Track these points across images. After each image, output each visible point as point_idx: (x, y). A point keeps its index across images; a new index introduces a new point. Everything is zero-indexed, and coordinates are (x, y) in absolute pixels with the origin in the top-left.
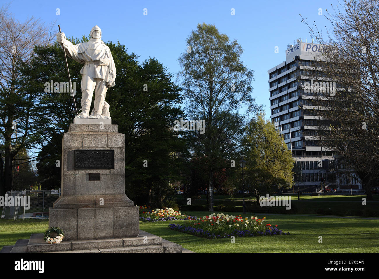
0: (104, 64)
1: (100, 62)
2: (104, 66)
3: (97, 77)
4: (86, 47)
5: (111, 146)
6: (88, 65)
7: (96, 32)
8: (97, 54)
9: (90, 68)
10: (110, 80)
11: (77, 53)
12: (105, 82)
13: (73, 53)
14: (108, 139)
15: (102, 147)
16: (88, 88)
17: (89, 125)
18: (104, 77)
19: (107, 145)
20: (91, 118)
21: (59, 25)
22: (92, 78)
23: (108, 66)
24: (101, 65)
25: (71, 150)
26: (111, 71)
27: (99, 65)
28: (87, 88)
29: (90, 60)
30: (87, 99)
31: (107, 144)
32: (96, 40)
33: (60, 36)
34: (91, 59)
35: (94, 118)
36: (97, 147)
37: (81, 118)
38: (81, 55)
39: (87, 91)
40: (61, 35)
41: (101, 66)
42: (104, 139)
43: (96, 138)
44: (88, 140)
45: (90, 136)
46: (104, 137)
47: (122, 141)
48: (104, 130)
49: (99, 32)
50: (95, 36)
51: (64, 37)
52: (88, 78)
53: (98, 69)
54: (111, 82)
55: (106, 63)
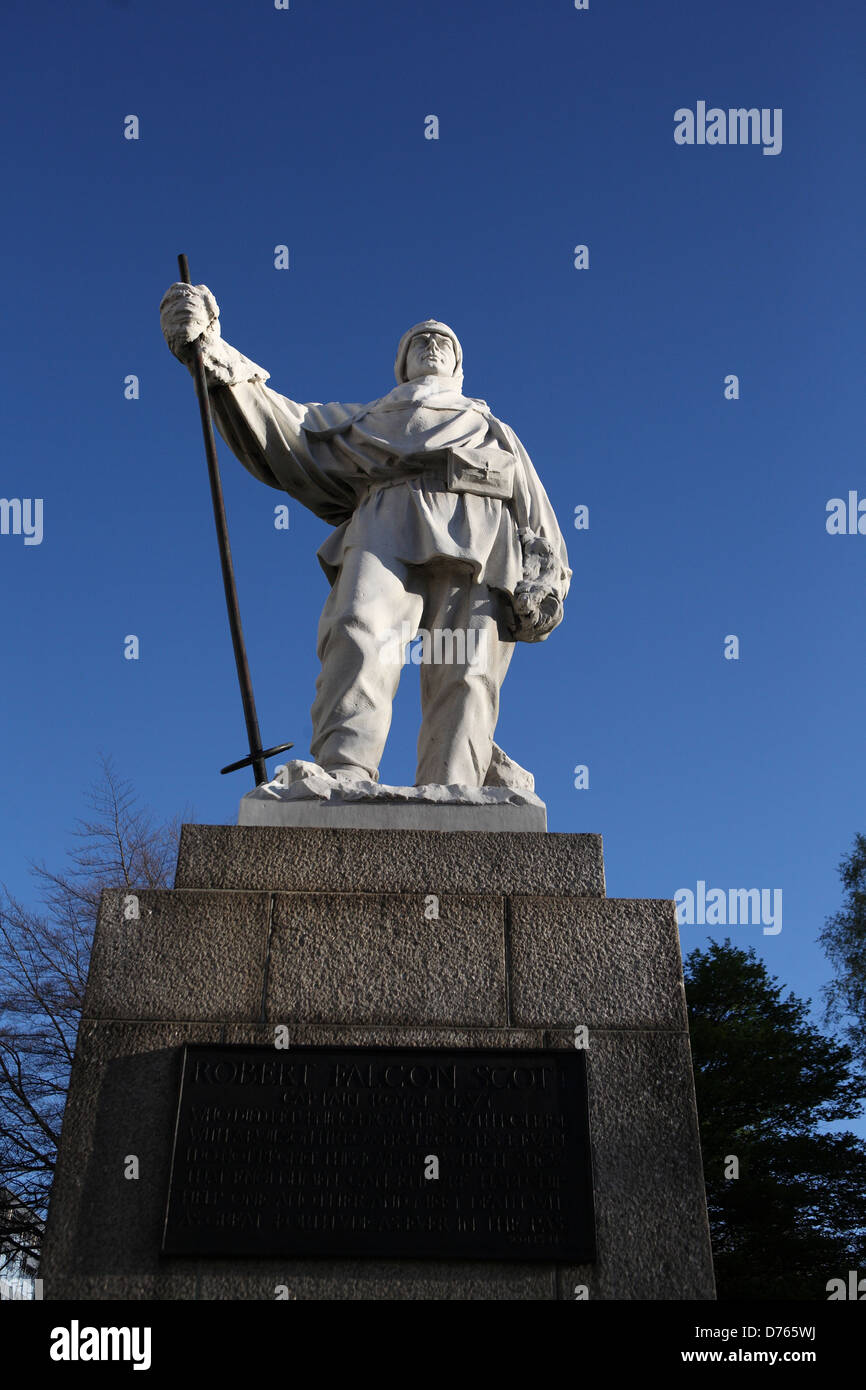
0: (476, 480)
1: (451, 466)
2: (481, 499)
3: (427, 555)
4: (356, 408)
5: (547, 1016)
6: (373, 500)
7: (427, 342)
8: (430, 427)
10: (527, 580)
11: (298, 430)
12: (490, 589)
13: (269, 424)
14: (520, 944)
15: (453, 1026)
16: (363, 611)
17: (345, 832)
18: (480, 556)
19: (510, 998)
21: (181, 258)
22: (399, 560)
23: (509, 503)
25: (149, 1044)
26: (528, 529)
27: (445, 488)
28: (351, 609)
29: (383, 462)
30: (350, 687)
31: (513, 990)
35: (399, 800)
36: (408, 1022)
37: (286, 798)
39: (356, 633)
41: (461, 493)
42: (473, 942)
43: (397, 933)
44: (319, 953)
45: (343, 918)
46: (476, 923)
47: (653, 961)
48: (476, 877)
49: (444, 340)
50: (422, 359)
51: (203, 302)
52: (363, 560)
53: (440, 513)
54: (528, 589)
55: (494, 476)
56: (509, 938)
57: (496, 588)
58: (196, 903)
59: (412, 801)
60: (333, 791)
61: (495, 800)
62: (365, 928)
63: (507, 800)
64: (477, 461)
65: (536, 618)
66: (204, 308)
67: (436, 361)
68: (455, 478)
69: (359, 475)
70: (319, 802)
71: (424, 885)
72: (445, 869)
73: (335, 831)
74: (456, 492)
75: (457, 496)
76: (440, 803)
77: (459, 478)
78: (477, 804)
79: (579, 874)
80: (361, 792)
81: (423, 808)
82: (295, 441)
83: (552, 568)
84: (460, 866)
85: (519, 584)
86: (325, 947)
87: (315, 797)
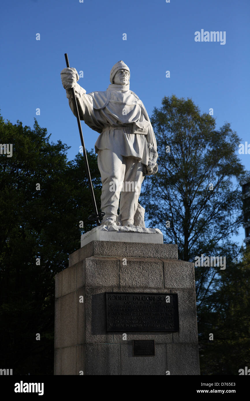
0: (140, 131)
1: (134, 127)
2: (140, 135)
3: (129, 155)
4: (106, 100)
5: (171, 287)
6: (112, 133)
7: (122, 73)
8: (128, 112)
9: (116, 138)
10: (150, 161)
11: (92, 109)
12: (142, 164)
13: (86, 108)
14: (166, 272)
15: (154, 288)
16: (116, 174)
17: (127, 243)
18: (141, 156)
19: (164, 283)
20: (126, 232)
21: (66, 55)
22: (121, 155)
23: (146, 136)
24: (136, 132)
25: (99, 292)
26: (150, 144)
27: (132, 133)
28: (114, 173)
29: (116, 122)
30: (113, 195)
31: (164, 281)
32: (122, 87)
33: (70, 74)
34: (118, 122)
35: (133, 232)
36: (146, 287)
37: (109, 231)
38: (98, 113)
39: (114, 180)
40: (71, 71)
41: (136, 134)
42: (157, 271)
43: (143, 269)
44: (129, 273)
45: (133, 266)
46: (157, 267)
47: (190, 276)
48: (153, 254)
49: (127, 73)
50: (121, 79)
51: (76, 76)
52: (114, 156)
53: (131, 141)
54: (151, 165)
55: (145, 130)
56: (163, 270)
57: (144, 164)
58: (104, 262)
59: (136, 232)
60: (119, 229)
61: (153, 232)
62: (137, 268)
63: (155, 232)
64: (141, 126)
65: (152, 172)
66: (76, 78)
67: (125, 80)
68: (135, 131)
69: (108, 123)
70: (116, 232)
71: (143, 256)
72: (147, 252)
73: (125, 243)
74: (134, 134)
75: (134, 135)
76: (141, 233)
77: (136, 131)
78: (149, 233)
79: (173, 254)
80: (125, 230)
81: (138, 234)
82: (91, 112)
83: (156, 156)
84: (150, 251)
85: (148, 162)
86: (130, 272)
87: (115, 231)
